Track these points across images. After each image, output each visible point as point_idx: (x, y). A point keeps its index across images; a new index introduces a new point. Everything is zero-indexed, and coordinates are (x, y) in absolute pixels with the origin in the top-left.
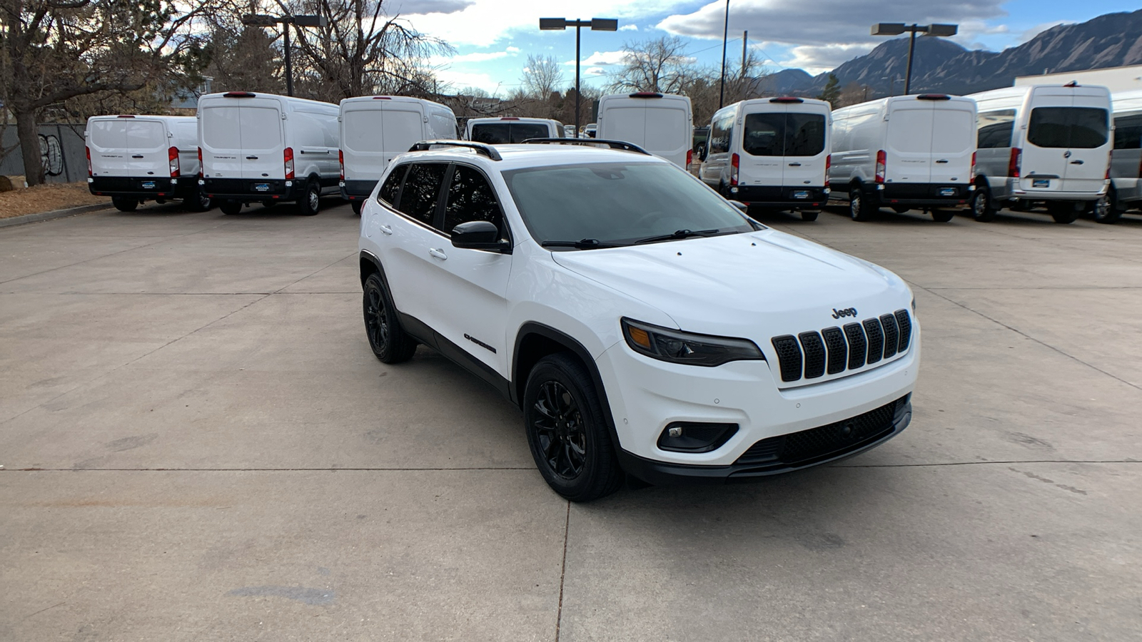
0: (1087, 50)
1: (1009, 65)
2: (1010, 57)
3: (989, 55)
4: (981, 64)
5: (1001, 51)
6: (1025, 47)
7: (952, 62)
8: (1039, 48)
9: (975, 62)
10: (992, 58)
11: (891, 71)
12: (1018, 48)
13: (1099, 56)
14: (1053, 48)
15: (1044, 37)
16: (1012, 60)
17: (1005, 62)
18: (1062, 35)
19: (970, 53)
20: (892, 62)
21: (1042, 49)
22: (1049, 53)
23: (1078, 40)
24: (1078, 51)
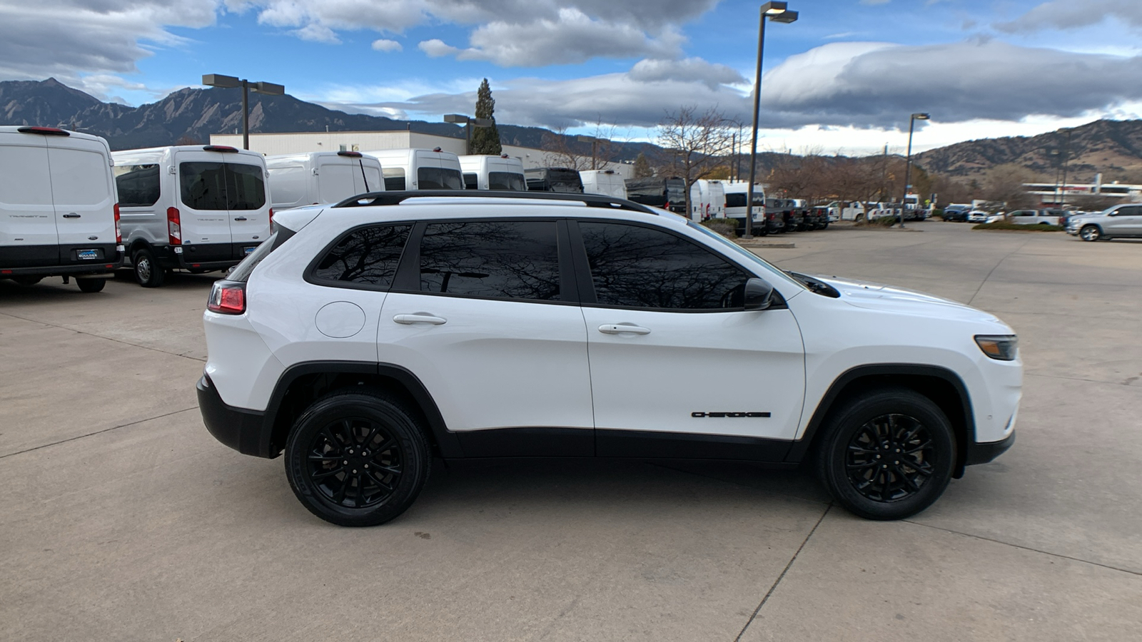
0: (215, 114)
1: (148, 120)
2: (147, 113)
3: (125, 109)
4: (119, 117)
5: (137, 105)
6: (160, 105)
7: (86, 112)
8: (173, 107)
9: (112, 115)
10: (130, 112)
11: (13, 116)
12: (153, 105)
13: (226, 120)
14: (187, 108)
15: (177, 97)
16: (149, 116)
17: (143, 117)
18: (192, 98)
19: (106, 105)
20: (13, 106)
21: (177, 108)
22: (182, 113)
23: (206, 104)
24: (209, 113)
